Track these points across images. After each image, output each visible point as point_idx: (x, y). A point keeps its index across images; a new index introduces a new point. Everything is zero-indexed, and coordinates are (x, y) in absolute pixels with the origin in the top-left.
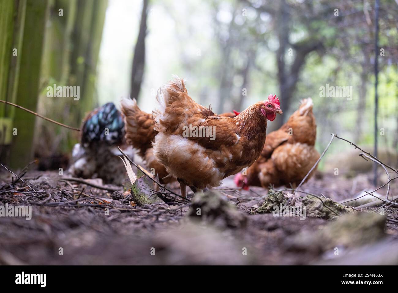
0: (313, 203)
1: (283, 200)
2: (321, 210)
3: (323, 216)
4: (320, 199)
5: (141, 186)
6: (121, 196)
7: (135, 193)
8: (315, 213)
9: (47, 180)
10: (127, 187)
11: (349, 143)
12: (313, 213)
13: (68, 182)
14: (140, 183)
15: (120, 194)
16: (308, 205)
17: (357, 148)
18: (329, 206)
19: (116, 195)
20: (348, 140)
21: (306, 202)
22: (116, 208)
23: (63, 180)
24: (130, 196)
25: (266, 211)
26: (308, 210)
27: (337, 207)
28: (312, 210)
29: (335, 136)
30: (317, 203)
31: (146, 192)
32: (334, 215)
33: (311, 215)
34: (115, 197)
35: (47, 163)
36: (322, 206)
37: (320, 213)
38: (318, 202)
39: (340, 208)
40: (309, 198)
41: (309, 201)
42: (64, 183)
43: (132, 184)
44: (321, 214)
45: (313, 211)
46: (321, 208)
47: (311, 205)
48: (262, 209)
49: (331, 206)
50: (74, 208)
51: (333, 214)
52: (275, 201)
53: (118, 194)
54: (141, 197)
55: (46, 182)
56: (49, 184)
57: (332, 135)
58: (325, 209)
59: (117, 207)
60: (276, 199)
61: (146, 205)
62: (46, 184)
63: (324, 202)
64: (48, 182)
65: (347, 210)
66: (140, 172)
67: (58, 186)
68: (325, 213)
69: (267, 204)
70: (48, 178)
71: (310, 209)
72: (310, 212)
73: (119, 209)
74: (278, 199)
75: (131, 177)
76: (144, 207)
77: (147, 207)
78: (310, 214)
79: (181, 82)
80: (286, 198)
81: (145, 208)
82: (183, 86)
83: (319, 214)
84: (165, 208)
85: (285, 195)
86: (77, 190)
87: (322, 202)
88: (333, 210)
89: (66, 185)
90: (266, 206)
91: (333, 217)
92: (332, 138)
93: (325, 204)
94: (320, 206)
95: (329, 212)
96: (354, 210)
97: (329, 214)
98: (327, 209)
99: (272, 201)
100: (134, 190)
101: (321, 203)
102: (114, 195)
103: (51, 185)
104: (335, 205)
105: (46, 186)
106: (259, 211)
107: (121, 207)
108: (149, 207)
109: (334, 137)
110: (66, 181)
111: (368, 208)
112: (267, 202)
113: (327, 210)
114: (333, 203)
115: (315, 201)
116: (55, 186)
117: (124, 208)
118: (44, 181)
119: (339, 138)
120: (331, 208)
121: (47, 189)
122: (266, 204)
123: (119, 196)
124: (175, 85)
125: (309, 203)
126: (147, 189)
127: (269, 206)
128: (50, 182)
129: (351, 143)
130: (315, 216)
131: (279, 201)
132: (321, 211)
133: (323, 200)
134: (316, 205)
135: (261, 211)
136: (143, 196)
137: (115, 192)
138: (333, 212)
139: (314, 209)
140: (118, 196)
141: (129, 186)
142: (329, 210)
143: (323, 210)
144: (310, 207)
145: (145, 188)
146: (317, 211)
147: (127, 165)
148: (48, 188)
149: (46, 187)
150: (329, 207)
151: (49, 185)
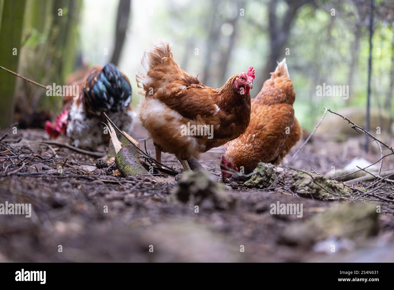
0: (303, 179)
1: (273, 175)
2: (311, 186)
3: (314, 192)
4: (311, 176)
5: (126, 155)
6: (104, 163)
7: (120, 162)
8: (305, 190)
9: (28, 144)
10: (111, 154)
11: (342, 118)
12: (303, 189)
13: (50, 146)
14: (124, 153)
15: (104, 162)
16: (298, 181)
17: (350, 123)
18: (320, 182)
19: (100, 163)
20: (341, 115)
21: (296, 177)
22: (99, 179)
23: (45, 144)
24: (115, 164)
25: (255, 185)
26: (298, 186)
27: (328, 184)
28: (302, 186)
29: (328, 110)
30: (307, 180)
31: (131, 162)
32: (325, 192)
33: (302, 191)
34: (99, 165)
35: (28, 120)
36: (312, 183)
37: (310, 189)
38: (308, 178)
39: (331, 185)
40: (299, 174)
41: (300, 177)
42: (46, 147)
43: (117, 153)
44: (311, 191)
45: (303, 188)
46: (311, 184)
47: (301, 181)
48: (250, 183)
49: (322, 183)
50: (57, 179)
51: (323, 191)
52: (264, 175)
53: (102, 161)
54: (126, 167)
55: (27, 147)
56: (30, 148)
57: (325, 109)
58: (315, 186)
59: (101, 178)
60: (265, 173)
61: (131, 177)
62: (27, 148)
63: (314, 178)
64: (29, 146)
65: (337, 187)
66: (125, 139)
67: (40, 150)
68: (315, 190)
69: (256, 177)
70: (29, 142)
71: (300, 185)
72: (300, 188)
73: (103, 180)
74: (267, 173)
75: (115, 145)
76: (129, 178)
77: (132, 179)
78: (299, 190)
79: (166, 47)
80: (275, 172)
81: (129, 180)
82: (169, 51)
83: (309, 191)
84: (150, 180)
85: (274, 169)
86: (59, 155)
87: (312, 178)
88: (323, 187)
89: (48, 148)
90: (254, 180)
91: (323, 194)
92: (325, 113)
93: (315, 181)
94: (310, 183)
95: (319, 188)
96: (345, 186)
97: (319, 191)
98: (317, 185)
99: (260, 175)
100: (119, 159)
101: (311, 180)
102: (97, 162)
103: (32, 149)
104: (326, 182)
105: (27, 150)
106: (247, 185)
107: (105, 178)
108: (133, 179)
109: (327, 112)
110: (47, 145)
111: (359, 183)
112: (255, 176)
113: (317, 187)
114: (323, 179)
115: (305, 177)
116: (37, 151)
117: (108, 180)
118: (25, 145)
119: (331, 112)
120: (321, 185)
121: (29, 154)
122: (254, 177)
123: (103, 164)
124: (159, 50)
125: (299, 179)
126: (132, 159)
127: (258, 180)
128: (31, 146)
129: (344, 118)
130: (305, 192)
131: (268, 175)
132: (312, 188)
133: (313, 177)
134: (307, 182)
135: (249, 184)
136: (128, 166)
137: (99, 159)
138: (323, 188)
139: (304, 185)
140: (101, 164)
141: (113, 153)
142: (320, 187)
143: (314, 187)
144: (299, 183)
145: (130, 157)
146: (307, 188)
147: (112, 132)
148: (29, 152)
149: (27, 152)
150: (320, 184)
151: (29, 150)
